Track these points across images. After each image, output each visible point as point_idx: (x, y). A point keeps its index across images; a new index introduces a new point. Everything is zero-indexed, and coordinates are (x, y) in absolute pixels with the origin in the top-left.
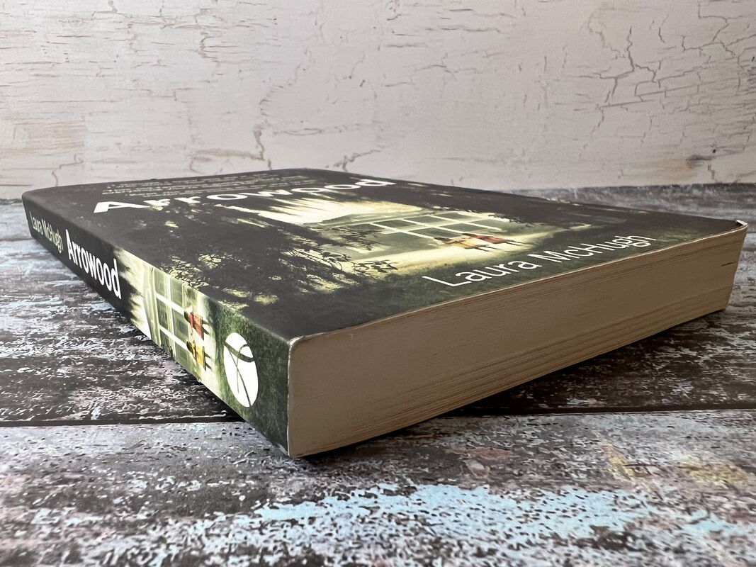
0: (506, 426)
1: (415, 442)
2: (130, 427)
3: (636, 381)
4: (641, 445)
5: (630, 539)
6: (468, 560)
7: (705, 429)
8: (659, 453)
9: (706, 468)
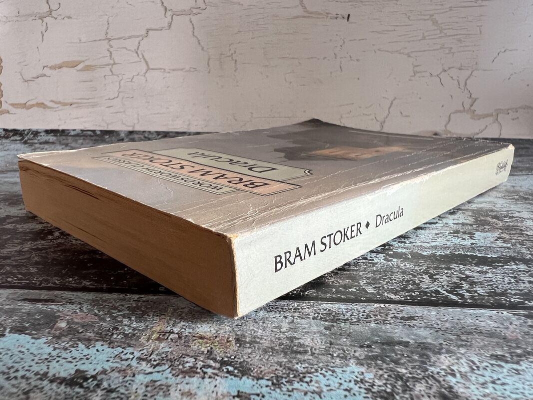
9: (211, 338)
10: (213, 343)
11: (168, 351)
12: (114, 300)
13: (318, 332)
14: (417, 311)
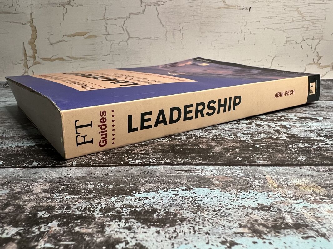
0: (230, 169)
1: (194, 173)
2: (87, 168)
3: (284, 155)
4: (282, 177)
5: (272, 208)
6: (210, 212)
7: (308, 173)
8: (288, 180)
9: (306, 186)
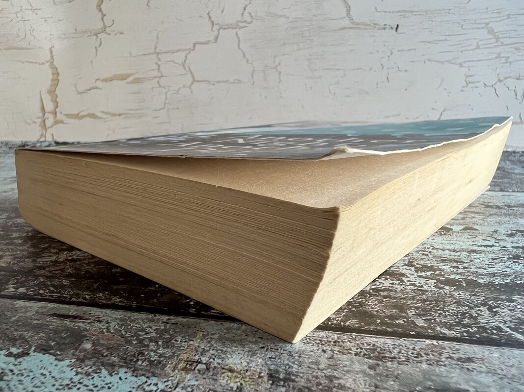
0: (147, 321)
1: (74, 324)
9: (242, 372)
10: (243, 378)
11: (195, 385)
12: (143, 320)
13: (362, 371)
14: (476, 350)
